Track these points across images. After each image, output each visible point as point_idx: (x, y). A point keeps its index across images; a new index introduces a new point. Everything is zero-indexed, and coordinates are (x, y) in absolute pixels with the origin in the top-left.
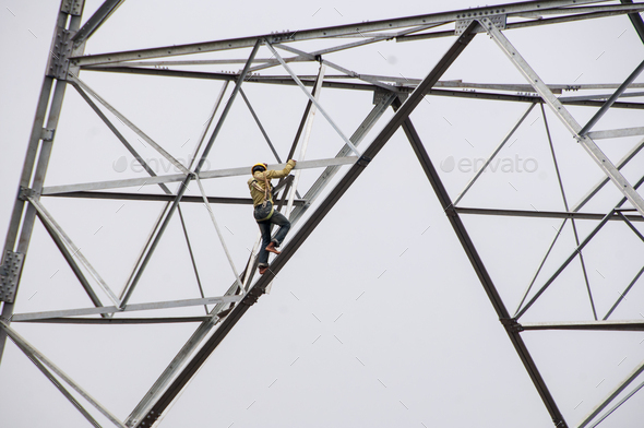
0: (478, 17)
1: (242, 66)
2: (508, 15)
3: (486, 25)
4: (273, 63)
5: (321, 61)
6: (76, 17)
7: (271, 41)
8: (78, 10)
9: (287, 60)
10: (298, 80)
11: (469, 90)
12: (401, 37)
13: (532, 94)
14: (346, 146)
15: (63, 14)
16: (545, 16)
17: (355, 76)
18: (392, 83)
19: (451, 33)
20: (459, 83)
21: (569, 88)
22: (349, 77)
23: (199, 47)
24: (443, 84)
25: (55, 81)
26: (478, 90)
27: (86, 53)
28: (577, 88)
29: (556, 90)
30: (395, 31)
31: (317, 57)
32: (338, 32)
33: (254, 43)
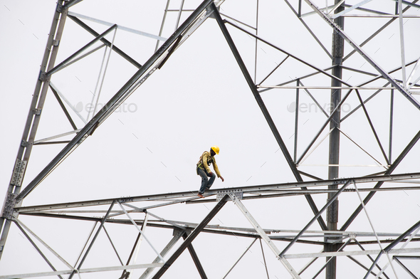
0: (228, 193)
1: (105, 214)
2: (244, 192)
3: (232, 197)
4: (121, 213)
5: (146, 213)
6: (18, 187)
7: (120, 201)
8: (20, 183)
9: (129, 212)
10: (134, 222)
11: (223, 230)
12: (188, 202)
13: (255, 234)
14: (158, 258)
15: (12, 185)
16: (262, 194)
17: (164, 221)
18: (183, 225)
19: (214, 200)
20: (218, 227)
21: (274, 231)
22: (161, 221)
23: (82, 203)
24: (209, 226)
25: (5, 220)
26: (227, 231)
27: (23, 206)
28: (279, 231)
29: (268, 232)
30: (186, 198)
31: (144, 211)
32: (155, 198)
33: (111, 202)
